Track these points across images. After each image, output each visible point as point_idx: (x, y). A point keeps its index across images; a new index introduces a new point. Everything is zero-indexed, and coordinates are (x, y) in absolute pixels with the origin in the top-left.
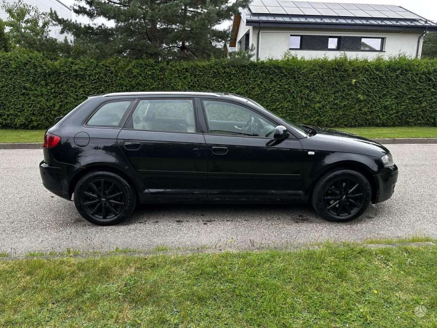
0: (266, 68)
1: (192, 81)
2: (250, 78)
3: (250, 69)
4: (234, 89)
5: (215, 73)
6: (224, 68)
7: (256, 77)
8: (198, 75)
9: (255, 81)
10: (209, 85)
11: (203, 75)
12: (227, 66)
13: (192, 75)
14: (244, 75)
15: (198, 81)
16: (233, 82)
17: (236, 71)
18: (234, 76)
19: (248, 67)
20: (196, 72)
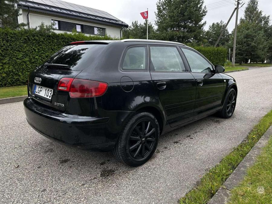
0: (65, 38)
1: (4, 44)
2: (55, 45)
3: (54, 39)
4: (43, 53)
5: (25, 39)
6: (34, 36)
7: (59, 45)
8: (10, 40)
9: (59, 47)
10: (21, 49)
11: (15, 40)
12: (36, 35)
13: (3, 40)
14: (49, 43)
15: (10, 45)
16: (42, 47)
17: (44, 39)
18: (42, 43)
19: (52, 37)
20: (8, 37)
